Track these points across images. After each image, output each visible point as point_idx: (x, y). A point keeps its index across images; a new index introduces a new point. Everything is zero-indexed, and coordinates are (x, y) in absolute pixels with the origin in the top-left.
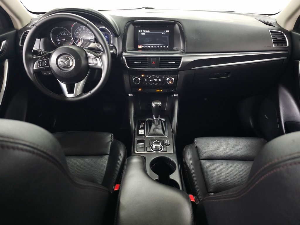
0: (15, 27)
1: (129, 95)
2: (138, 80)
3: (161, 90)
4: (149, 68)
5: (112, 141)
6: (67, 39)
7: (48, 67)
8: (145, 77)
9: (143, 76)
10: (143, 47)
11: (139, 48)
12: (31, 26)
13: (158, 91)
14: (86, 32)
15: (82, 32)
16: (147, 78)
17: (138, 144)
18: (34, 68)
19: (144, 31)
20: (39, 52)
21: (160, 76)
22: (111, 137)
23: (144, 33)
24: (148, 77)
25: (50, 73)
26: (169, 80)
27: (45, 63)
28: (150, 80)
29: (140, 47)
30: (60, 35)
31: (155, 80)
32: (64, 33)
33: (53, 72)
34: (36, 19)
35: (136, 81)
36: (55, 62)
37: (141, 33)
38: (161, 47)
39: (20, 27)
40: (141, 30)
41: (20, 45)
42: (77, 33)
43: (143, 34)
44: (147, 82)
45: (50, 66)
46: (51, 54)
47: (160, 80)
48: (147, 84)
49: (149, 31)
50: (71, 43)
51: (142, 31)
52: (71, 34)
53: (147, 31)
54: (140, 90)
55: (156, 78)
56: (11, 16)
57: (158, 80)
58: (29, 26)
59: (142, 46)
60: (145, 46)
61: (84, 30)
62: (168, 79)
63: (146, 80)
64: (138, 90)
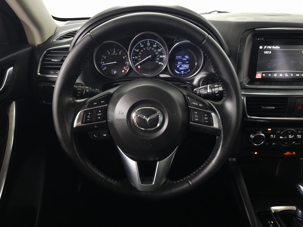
0: (30, 41)
2: (261, 139)
3: (294, 153)
4: (286, 117)
7: (103, 123)
8: (272, 132)
9: (269, 129)
10: (264, 75)
11: (257, 77)
12: (57, 40)
13: (288, 153)
14: (153, 49)
15: (144, 49)
16: (274, 134)
18: (75, 124)
19: (270, 47)
21: (301, 131)
23: (269, 51)
24: (278, 132)
25: (105, 135)
27: (99, 114)
28: (281, 137)
29: (259, 76)
30: (107, 55)
31: (290, 136)
32: (114, 52)
33: (111, 133)
35: (258, 140)
37: (263, 50)
38: (298, 75)
39: (37, 41)
40: (263, 46)
41: (39, 74)
42: (137, 51)
43: (266, 52)
44: (273, 140)
46: (111, 95)
47: (299, 136)
48: (274, 144)
49: (279, 48)
50: (125, 68)
51: (265, 47)
53: (275, 48)
54: (256, 153)
55: (292, 133)
57: (295, 137)
58: (54, 40)
59: (263, 73)
60: (269, 73)
61: (149, 46)
63: (273, 136)
64: (253, 153)
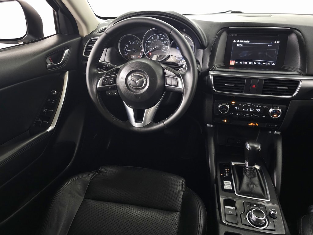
0: (80, 33)
1: (208, 125)
2: (226, 109)
3: (257, 124)
4: (244, 93)
5: (184, 190)
6: (137, 50)
7: (114, 86)
8: (236, 105)
9: (233, 102)
10: (237, 62)
11: (231, 64)
12: (97, 33)
13: (252, 124)
14: (161, 41)
15: (155, 41)
16: (238, 106)
17: (225, 207)
18: (98, 86)
19: (241, 41)
20: (104, 65)
21: (259, 105)
22: (183, 184)
23: (241, 44)
24: (240, 105)
25: (115, 93)
26: (274, 113)
27: (112, 80)
28: (243, 110)
29: (232, 63)
30: (129, 44)
31: (251, 109)
32: (134, 42)
33: (119, 92)
34: (104, 25)
35: (224, 109)
36: (124, 80)
37: (236, 43)
38: (264, 64)
39: (85, 33)
40: (236, 40)
41: (84, 55)
42: (150, 42)
43: (238, 45)
44: (237, 111)
45: (117, 85)
46: (119, 69)
47: (258, 110)
48: (237, 114)
49: (249, 42)
50: (140, 54)
51: (238, 41)
52: (142, 43)
53: (246, 42)
54: (225, 121)
55: (252, 107)
56: (77, 20)
57: (255, 110)
58: (96, 33)
59: (236, 61)
60: (241, 61)
61: (158, 39)
62: (271, 110)
63: (237, 108)
64: (223, 121)
